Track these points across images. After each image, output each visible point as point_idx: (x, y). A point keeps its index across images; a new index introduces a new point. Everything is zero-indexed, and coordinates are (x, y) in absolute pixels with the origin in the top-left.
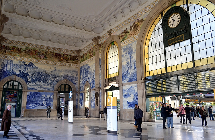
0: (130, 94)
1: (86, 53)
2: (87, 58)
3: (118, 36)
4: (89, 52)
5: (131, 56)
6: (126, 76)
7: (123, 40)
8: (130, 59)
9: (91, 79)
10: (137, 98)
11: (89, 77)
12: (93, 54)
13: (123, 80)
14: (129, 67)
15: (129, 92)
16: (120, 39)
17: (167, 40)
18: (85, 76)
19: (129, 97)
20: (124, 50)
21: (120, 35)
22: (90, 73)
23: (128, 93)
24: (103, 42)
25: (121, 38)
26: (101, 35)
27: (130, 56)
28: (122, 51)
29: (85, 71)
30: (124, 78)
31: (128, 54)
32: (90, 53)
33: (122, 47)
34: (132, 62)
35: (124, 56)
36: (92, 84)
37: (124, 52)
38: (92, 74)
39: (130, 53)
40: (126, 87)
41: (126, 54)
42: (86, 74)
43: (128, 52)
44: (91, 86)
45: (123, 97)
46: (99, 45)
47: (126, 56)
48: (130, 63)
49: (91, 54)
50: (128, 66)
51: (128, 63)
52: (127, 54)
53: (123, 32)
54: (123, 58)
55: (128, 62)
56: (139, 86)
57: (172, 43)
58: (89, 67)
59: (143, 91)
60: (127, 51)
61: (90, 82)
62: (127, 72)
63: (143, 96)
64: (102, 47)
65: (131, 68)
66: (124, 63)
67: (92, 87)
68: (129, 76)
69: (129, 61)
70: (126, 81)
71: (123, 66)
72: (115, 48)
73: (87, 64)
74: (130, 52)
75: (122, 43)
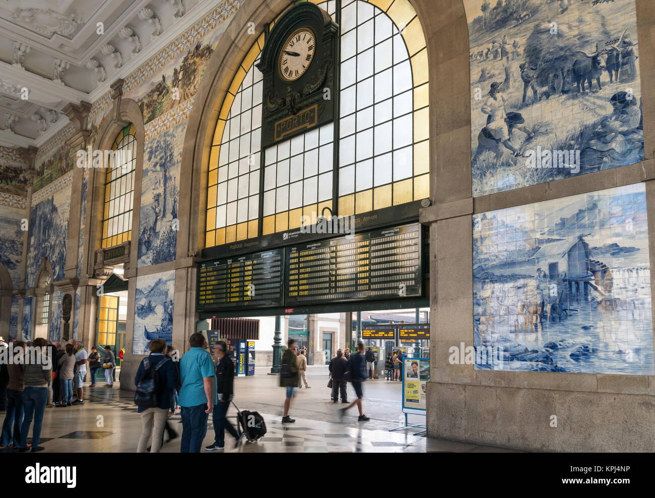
0: (153, 305)
1: (50, 161)
2: (51, 179)
3: (139, 104)
4: (58, 157)
5: (167, 174)
6: (148, 244)
7: (150, 119)
8: (165, 185)
9: (57, 251)
10: (171, 320)
11: (53, 243)
12: (67, 165)
13: (139, 257)
14: (160, 211)
15: (153, 299)
16: (142, 113)
17: (271, 122)
18: (43, 241)
19: (150, 316)
20: (151, 153)
21: (146, 101)
22: (57, 229)
23: (150, 302)
24: (98, 122)
25: (145, 112)
26: (93, 98)
27: (165, 175)
28: (146, 156)
29: (42, 223)
30: (144, 249)
31: (161, 166)
32: (61, 159)
33: (146, 143)
34: (168, 195)
35: (149, 174)
36: (57, 269)
37: (150, 159)
38: (60, 232)
39: (165, 163)
40: (144, 282)
41: (155, 166)
42: (44, 233)
43: (161, 159)
44: (54, 274)
45: (136, 316)
46: (86, 134)
47: (155, 174)
48: (161, 199)
49: (64, 164)
50: (157, 210)
51: (157, 198)
52: (158, 168)
53: (153, 92)
54: (145, 181)
55: (159, 195)
56: (180, 277)
57: (283, 135)
58: (54, 209)
59: (189, 295)
60: (159, 158)
61: (54, 259)
62: (153, 229)
63: (188, 313)
64: (94, 142)
65: (164, 216)
66: (147, 199)
67: (58, 278)
68: (157, 243)
69: (161, 190)
70: (148, 258)
71: (144, 207)
72: (131, 145)
73: (50, 198)
74: (166, 160)
75: (148, 128)
